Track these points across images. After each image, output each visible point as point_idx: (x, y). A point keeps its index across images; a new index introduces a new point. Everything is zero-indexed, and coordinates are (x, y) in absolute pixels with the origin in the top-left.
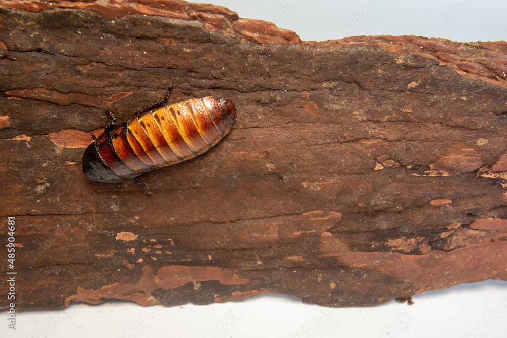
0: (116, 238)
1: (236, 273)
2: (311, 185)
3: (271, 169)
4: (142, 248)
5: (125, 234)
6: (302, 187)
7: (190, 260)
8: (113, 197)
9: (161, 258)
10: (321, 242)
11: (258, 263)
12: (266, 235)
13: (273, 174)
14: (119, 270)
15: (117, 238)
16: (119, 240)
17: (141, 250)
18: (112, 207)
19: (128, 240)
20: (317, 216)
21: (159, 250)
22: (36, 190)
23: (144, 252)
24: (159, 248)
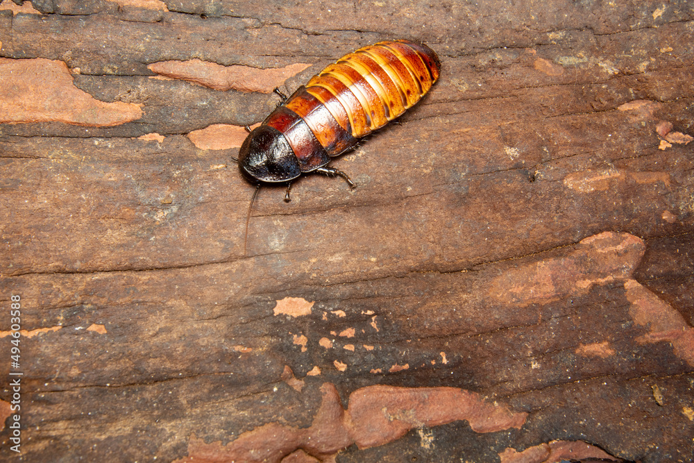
0: (275, 310)
1: (498, 399)
2: (579, 185)
3: (513, 157)
4: (321, 337)
5: (290, 302)
6: (566, 188)
7: (406, 366)
8: (275, 223)
9: (354, 362)
10: (629, 304)
11: (533, 366)
12: (533, 288)
13: (517, 167)
14: (275, 389)
15: (277, 311)
16: (280, 315)
17: (317, 343)
18: (272, 244)
19: (295, 315)
20: (604, 243)
21: (350, 341)
22: (155, 217)
23: (323, 349)
24: (350, 336)
